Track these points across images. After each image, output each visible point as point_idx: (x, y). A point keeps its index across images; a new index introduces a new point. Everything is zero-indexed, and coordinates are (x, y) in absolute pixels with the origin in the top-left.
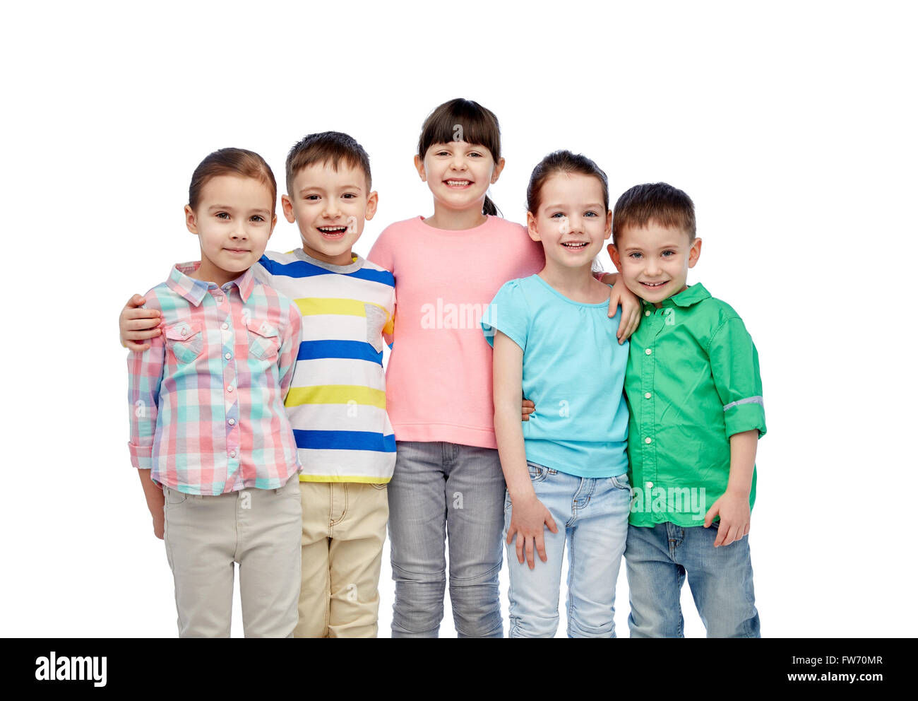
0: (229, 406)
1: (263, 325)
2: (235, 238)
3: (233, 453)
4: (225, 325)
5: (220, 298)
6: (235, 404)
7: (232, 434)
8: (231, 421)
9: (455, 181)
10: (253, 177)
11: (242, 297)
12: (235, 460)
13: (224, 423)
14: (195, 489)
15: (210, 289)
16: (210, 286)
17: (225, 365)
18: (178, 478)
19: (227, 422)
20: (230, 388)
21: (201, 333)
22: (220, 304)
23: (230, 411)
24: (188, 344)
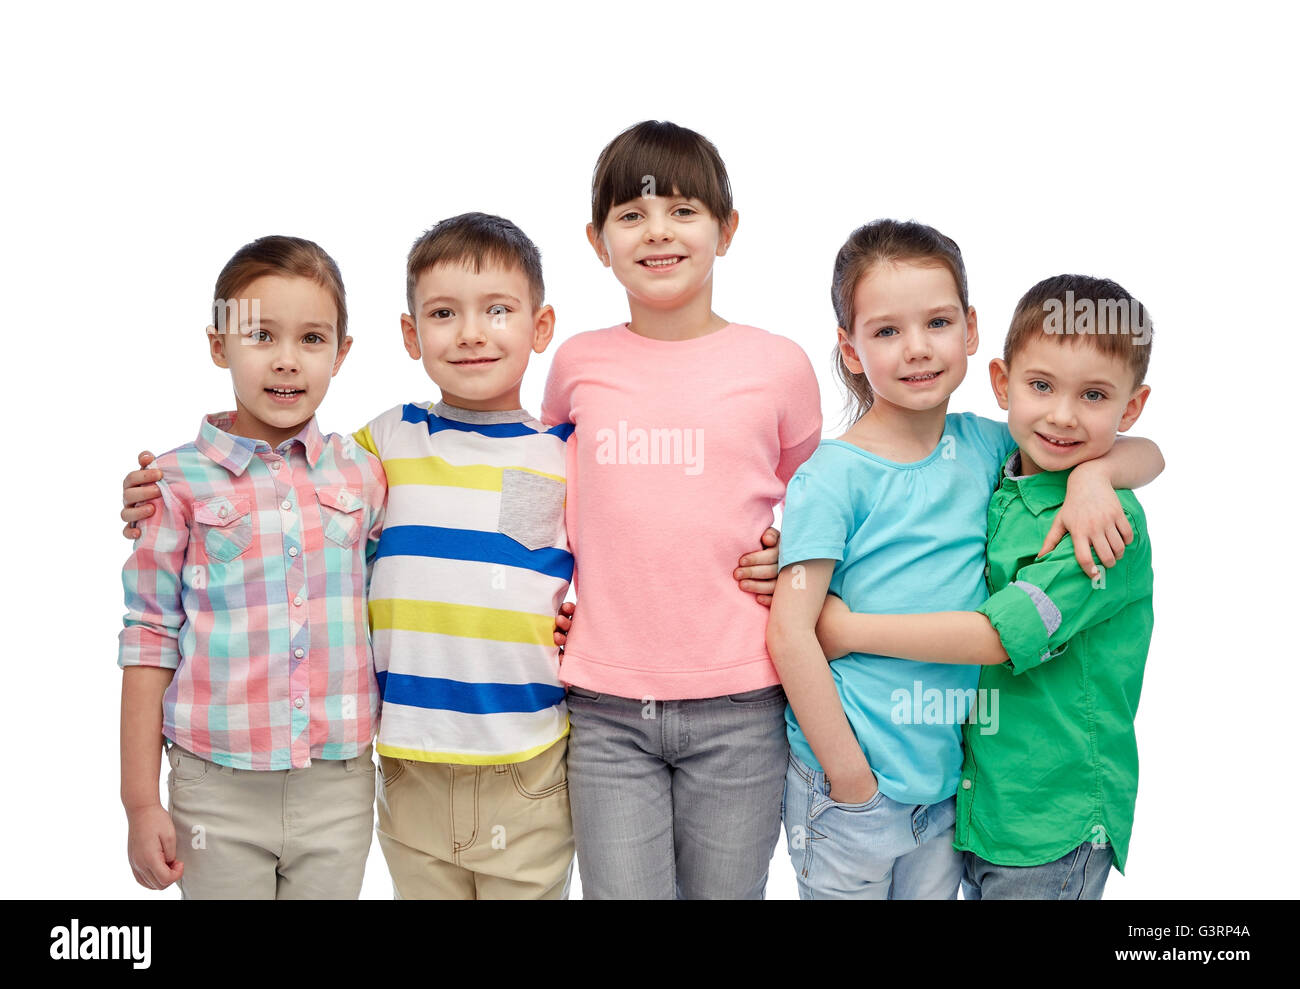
0: (296, 628)
1: (341, 494)
2: (280, 369)
3: (298, 701)
4: (285, 504)
5: (276, 464)
6: (305, 625)
7: (300, 671)
8: (299, 653)
9: (655, 260)
10: (306, 276)
11: (309, 459)
12: (304, 713)
13: (287, 656)
14: (242, 759)
15: (259, 450)
16: (258, 447)
17: (288, 566)
18: (212, 742)
19: (292, 653)
20: (298, 600)
21: (249, 516)
22: (276, 473)
23: (297, 636)
24: (229, 532)
